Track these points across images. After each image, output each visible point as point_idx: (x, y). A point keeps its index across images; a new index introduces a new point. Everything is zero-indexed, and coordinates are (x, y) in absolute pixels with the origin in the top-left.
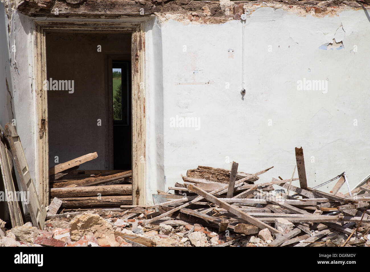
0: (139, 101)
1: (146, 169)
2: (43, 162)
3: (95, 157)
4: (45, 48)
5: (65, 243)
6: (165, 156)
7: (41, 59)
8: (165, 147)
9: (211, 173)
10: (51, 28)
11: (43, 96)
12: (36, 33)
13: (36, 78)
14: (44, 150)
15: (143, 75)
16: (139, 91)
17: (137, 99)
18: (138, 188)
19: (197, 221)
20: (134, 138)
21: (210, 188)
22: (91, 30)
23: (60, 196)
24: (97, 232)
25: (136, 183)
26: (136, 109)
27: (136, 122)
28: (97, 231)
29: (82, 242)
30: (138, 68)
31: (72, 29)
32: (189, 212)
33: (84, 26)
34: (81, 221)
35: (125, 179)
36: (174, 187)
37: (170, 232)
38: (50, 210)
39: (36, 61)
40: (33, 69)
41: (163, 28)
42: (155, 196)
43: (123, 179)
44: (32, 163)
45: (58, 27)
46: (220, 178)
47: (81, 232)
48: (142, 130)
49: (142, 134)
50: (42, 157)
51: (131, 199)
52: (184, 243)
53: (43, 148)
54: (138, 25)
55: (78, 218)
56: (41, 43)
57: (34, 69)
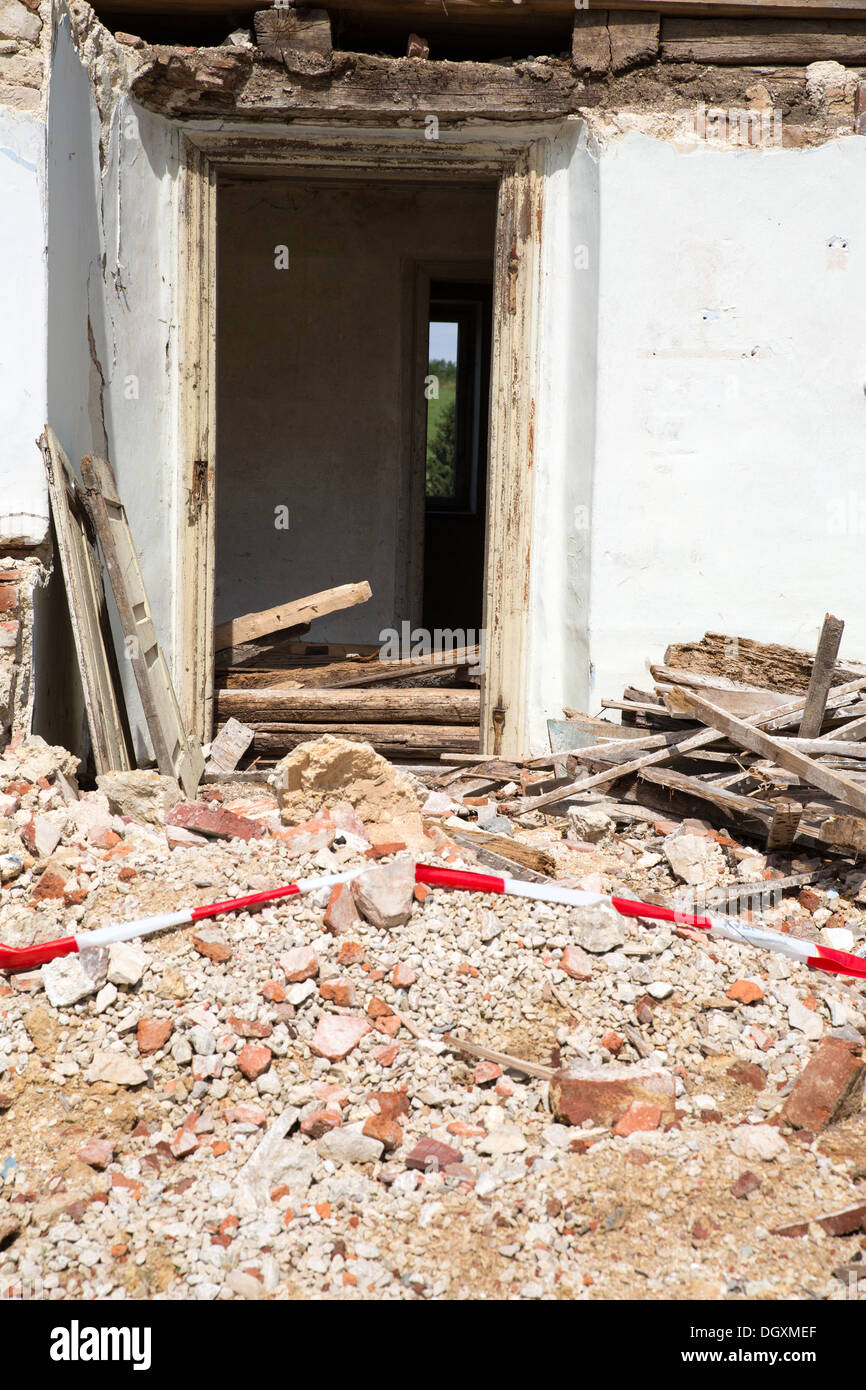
0: (514, 412)
1: (529, 638)
2: (196, 602)
3: (361, 598)
4: (213, 223)
5: (263, 828)
6: (594, 597)
7: (201, 261)
8: (596, 567)
9: (748, 659)
10: (234, 160)
11: (203, 385)
12: (188, 176)
13: (182, 323)
14: (202, 561)
15: (532, 324)
16: (516, 377)
17: (509, 404)
18: (500, 701)
19: (694, 809)
20: (492, 536)
21: (743, 707)
22: (365, 168)
23: (247, 715)
24: (364, 803)
25: (495, 685)
26: (502, 435)
27: (500, 480)
28: (364, 798)
29: (318, 825)
30: (514, 299)
31: (302, 161)
32: (668, 778)
33: (344, 154)
34: (316, 762)
35: (458, 672)
36: (619, 700)
37: (602, 833)
38: (216, 756)
39: (183, 269)
40: (172, 295)
41: (605, 162)
42: (557, 726)
43: (453, 671)
44: (163, 603)
45: (257, 156)
46: (777, 678)
47: (313, 797)
48: (521, 508)
49: (522, 524)
50: (193, 585)
51: (477, 738)
52: (649, 868)
53: (197, 555)
54: (521, 152)
55: (307, 751)
56: (202, 208)
57: (176, 293)
